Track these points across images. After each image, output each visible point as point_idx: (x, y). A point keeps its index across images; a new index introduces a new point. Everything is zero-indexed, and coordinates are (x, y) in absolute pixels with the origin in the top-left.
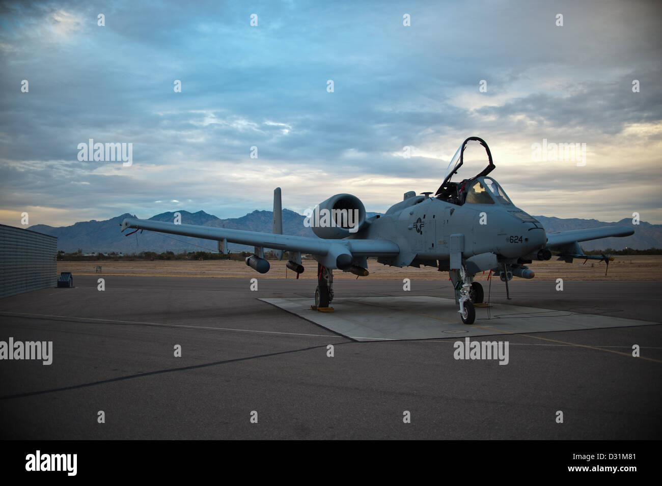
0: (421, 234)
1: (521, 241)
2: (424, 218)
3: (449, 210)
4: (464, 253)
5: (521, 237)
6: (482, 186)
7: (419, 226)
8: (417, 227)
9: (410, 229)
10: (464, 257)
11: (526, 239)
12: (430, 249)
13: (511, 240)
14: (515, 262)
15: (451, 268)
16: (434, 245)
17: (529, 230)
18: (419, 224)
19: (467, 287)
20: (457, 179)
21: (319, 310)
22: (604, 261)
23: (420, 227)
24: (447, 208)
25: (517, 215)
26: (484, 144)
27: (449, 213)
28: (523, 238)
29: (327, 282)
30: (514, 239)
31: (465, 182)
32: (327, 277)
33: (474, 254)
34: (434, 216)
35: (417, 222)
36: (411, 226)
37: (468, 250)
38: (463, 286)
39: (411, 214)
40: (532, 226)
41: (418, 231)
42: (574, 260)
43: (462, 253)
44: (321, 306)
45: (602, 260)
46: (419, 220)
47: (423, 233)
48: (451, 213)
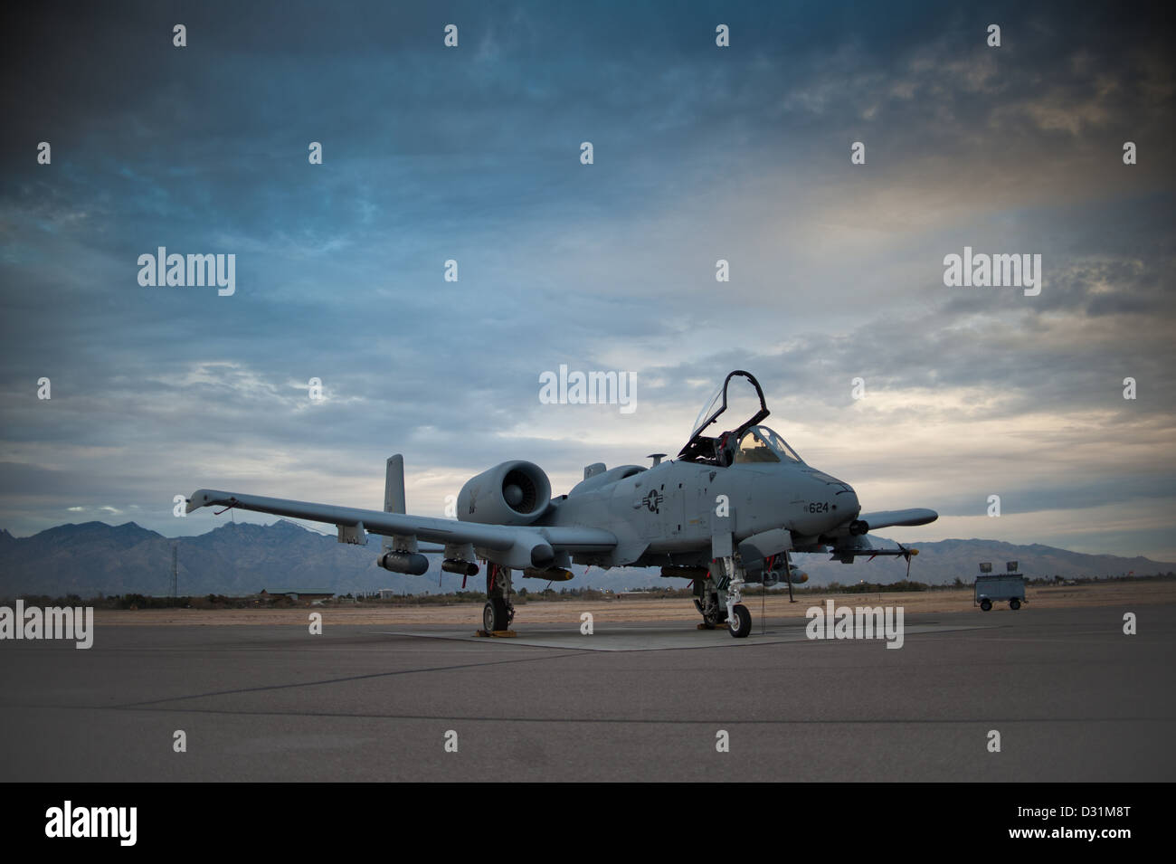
0: (657, 513)
1: (827, 509)
2: (662, 489)
3: (707, 475)
4: (736, 534)
5: (826, 504)
6: (756, 439)
7: (653, 502)
8: (649, 505)
9: (637, 508)
10: (736, 541)
11: (834, 507)
12: (674, 533)
13: (812, 508)
14: (815, 540)
15: (714, 557)
16: (682, 528)
17: (837, 494)
18: (653, 500)
19: (738, 583)
20: (713, 432)
21: (493, 635)
22: (903, 556)
23: (656, 504)
24: (702, 472)
25: (815, 475)
26: (753, 381)
27: (709, 479)
28: (830, 505)
29: (502, 593)
30: (816, 507)
31: (725, 435)
32: (503, 585)
33: (752, 533)
34: (680, 486)
35: (650, 496)
36: (639, 503)
37: (741, 529)
38: (731, 583)
39: (637, 486)
40: (841, 488)
41: (652, 509)
42: (856, 558)
43: (733, 533)
44: (496, 628)
45: (900, 554)
46: (654, 493)
47: (660, 512)
48: (711, 479)
